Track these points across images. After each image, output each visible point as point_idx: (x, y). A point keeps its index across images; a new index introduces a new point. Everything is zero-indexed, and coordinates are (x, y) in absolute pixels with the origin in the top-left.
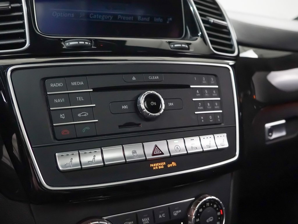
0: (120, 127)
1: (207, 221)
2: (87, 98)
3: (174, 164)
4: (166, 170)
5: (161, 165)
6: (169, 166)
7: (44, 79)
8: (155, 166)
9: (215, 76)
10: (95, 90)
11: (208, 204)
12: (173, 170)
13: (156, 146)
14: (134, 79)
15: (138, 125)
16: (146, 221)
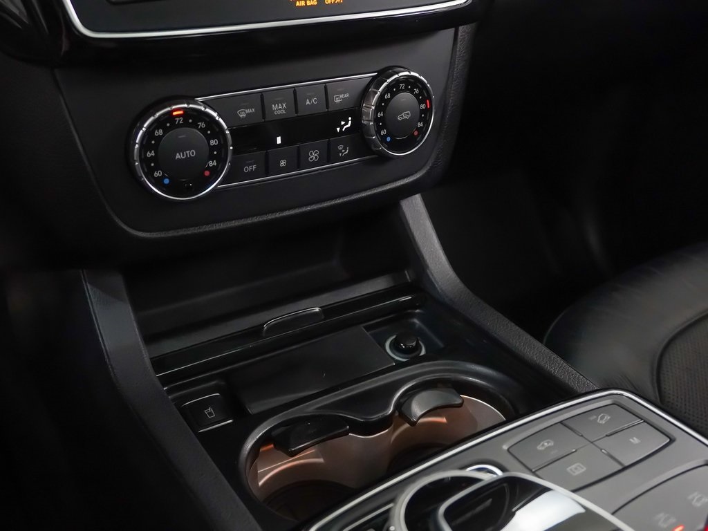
1: (399, 118)
11: (402, 86)
16: (279, 109)
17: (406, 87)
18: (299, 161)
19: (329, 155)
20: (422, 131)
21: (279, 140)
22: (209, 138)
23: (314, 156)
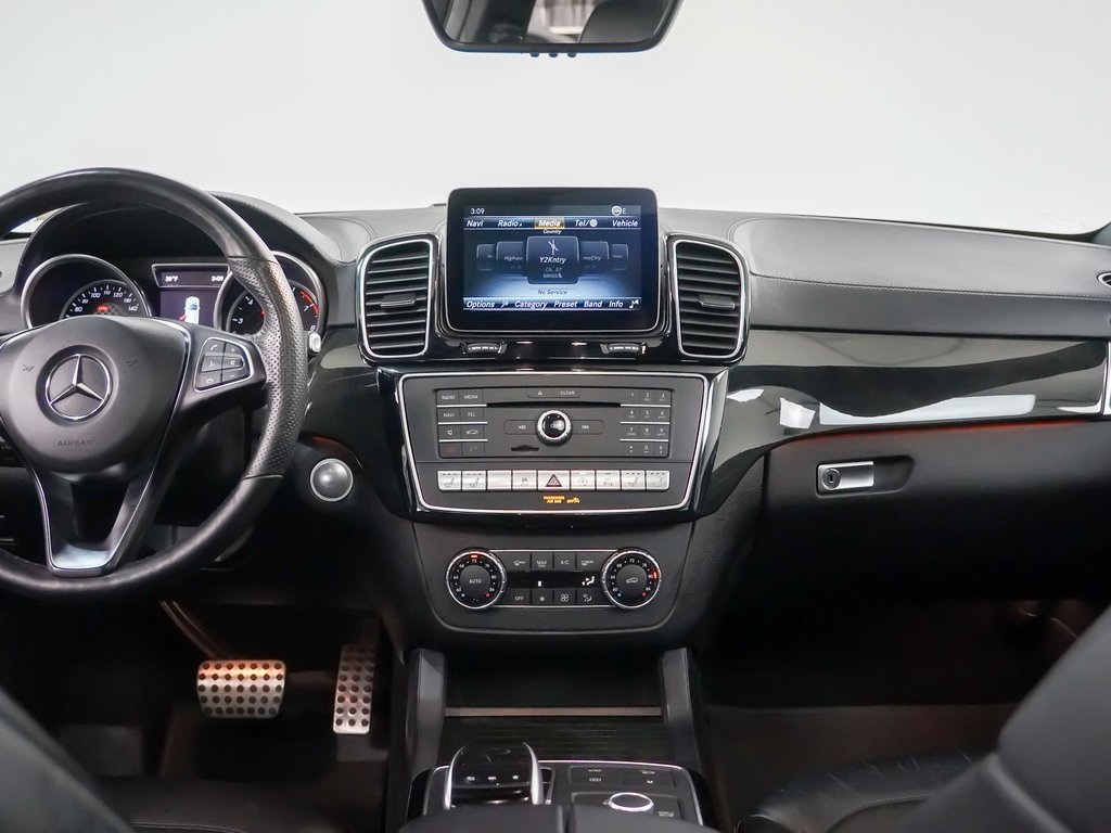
0: (513, 449)
1: (628, 581)
2: (480, 414)
3: (576, 500)
4: (564, 505)
5: (559, 499)
6: (569, 501)
7: (436, 390)
8: (550, 499)
9: (671, 390)
10: (489, 405)
11: (633, 560)
12: (574, 506)
13: (554, 476)
14: (540, 393)
15: (537, 449)
16: (542, 564)
17: (636, 561)
18: (554, 600)
19: (576, 600)
20: (649, 594)
21: (540, 584)
22: (491, 574)
23: (565, 598)
